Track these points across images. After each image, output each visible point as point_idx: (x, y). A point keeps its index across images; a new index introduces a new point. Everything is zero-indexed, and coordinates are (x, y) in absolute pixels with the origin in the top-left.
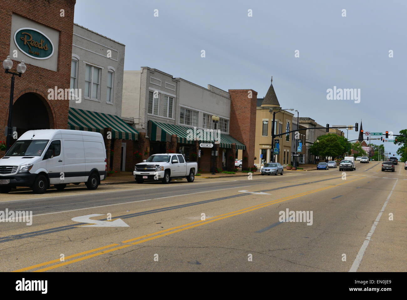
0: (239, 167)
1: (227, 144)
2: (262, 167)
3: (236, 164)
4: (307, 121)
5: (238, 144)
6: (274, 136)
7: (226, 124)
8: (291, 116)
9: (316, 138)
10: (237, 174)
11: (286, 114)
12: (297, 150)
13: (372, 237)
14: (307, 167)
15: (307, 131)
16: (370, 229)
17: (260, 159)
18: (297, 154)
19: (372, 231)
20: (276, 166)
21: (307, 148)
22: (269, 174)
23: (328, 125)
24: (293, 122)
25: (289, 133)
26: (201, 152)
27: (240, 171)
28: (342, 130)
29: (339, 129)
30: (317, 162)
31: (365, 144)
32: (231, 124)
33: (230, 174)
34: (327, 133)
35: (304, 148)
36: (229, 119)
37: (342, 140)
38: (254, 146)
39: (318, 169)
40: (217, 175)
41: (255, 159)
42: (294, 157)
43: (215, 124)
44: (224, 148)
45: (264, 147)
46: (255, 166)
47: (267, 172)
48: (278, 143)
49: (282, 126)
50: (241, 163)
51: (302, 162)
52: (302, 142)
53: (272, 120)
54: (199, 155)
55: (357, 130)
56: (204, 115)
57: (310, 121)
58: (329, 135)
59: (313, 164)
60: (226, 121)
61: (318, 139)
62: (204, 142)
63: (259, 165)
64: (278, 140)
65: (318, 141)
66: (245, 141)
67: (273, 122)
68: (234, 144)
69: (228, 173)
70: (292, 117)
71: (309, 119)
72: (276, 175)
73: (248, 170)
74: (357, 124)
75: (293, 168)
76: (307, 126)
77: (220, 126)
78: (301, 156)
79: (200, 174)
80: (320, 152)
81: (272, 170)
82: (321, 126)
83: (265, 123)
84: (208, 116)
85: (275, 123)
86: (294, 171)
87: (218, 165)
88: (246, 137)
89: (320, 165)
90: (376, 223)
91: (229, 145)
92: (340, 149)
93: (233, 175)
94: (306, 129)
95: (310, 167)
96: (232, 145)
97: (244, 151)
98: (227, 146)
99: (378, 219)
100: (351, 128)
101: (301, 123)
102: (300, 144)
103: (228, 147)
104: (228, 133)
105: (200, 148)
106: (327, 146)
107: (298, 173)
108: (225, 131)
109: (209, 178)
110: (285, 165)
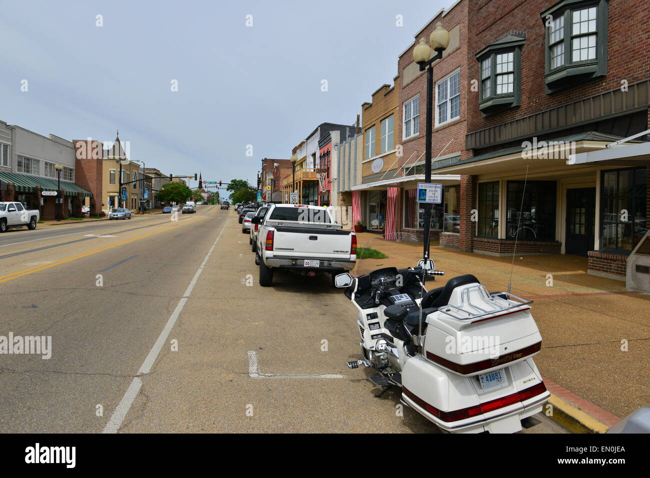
0: (87, 213)
1: (72, 192)
2: (110, 213)
3: (83, 211)
4: (152, 172)
5: (84, 192)
6: (121, 185)
7: (71, 173)
8: (137, 167)
9: (162, 186)
10: (84, 220)
11: (134, 165)
12: (143, 197)
13: (205, 265)
14: (153, 211)
15: (153, 179)
16: (204, 259)
17: (108, 205)
18: (144, 200)
19: (205, 261)
20: (124, 211)
21: (154, 195)
22: (117, 219)
23: (171, 175)
24: (140, 172)
25: (136, 181)
26: (44, 200)
27: (88, 217)
28: (184, 179)
29: (182, 179)
30: (163, 206)
31: (204, 191)
32: (76, 171)
33: (77, 220)
34: (171, 182)
35: (150, 195)
36: (74, 168)
37: (184, 188)
38: (101, 193)
39: (164, 213)
40: (62, 222)
41: (103, 205)
42: (141, 203)
43: (59, 173)
44: (70, 196)
45: (112, 194)
46: (103, 212)
47: (115, 216)
48: (126, 190)
49: (128, 176)
50: (89, 210)
51: (149, 207)
52: (148, 190)
53: (119, 170)
54: (42, 203)
55: (196, 179)
56: (46, 164)
57: (155, 172)
58: (173, 184)
59: (159, 208)
60: (71, 170)
61: (163, 187)
62: (46, 190)
63: (108, 211)
64: (126, 188)
65: (163, 189)
66: (92, 189)
67: (121, 171)
68: (80, 192)
69: (75, 220)
70: (139, 167)
71: (155, 169)
72: (124, 219)
73: (97, 216)
74: (196, 175)
75: (141, 213)
76: (153, 176)
77: (65, 175)
78: (148, 202)
79: (43, 221)
80: (165, 198)
81: (120, 215)
82: (165, 175)
83: (112, 172)
84: (51, 165)
85: (122, 173)
86: (142, 215)
87: (63, 212)
88: (92, 185)
89: (166, 209)
90: (209, 254)
91: (75, 192)
92: (183, 195)
93: (80, 221)
94: (152, 178)
95: (158, 211)
96: (78, 193)
97: (91, 199)
98: (72, 194)
99: (211, 251)
100: (191, 177)
101: (148, 173)
102: (147, 191)
103: (74, 195)
104: (74, 182)
105: (42, 196)
106: (171, 193)
107: (146, 216)
108: (71, 179)
109: (54, 225)
110: (133, 211)
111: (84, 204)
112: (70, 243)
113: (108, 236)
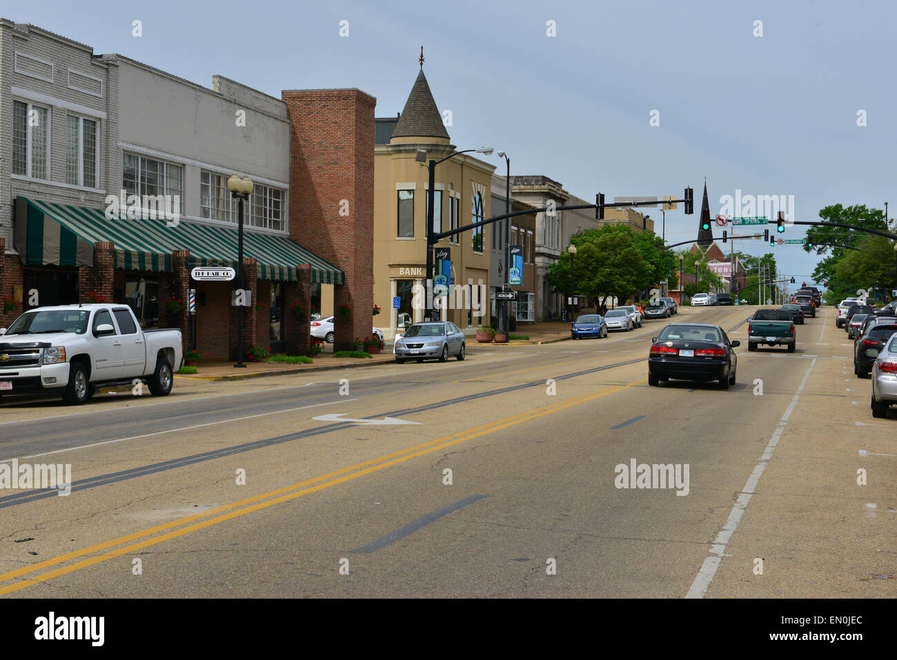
0: (326, 339)
1: (281, 269)
2: (398, 337)
3: (314, 331)
4: (537, 188)
5: (318, 266)
6: (432, 238)
7: (277, 204)
8: (485, 172)
9: (567, 240)
10: (317, 362)
11: (471, 167)
12: (507, 280)
13: (730, 545)
14: (541, 332)
15: (539, 216)
16: (725, 516)
17: (393, 312)
18: (508, 291)
19: (731, 526)
20: (442, 331)
21: (541, 273)
22: (420, 359)
23: (601, 198)
24: (495, 190)
25: (482, 224)
26: (196, 295)
27: (327, 354)
28: (644, 211)
29: (638, 210)
30: (572, 313)
31: (717, 255)
32: (293, 202)
33: (295, 362)
34: (601, 224)
35: (529, 272)
36: (286, 186)
37: (648, 245)
38: (371, 270)
39: (576, 336)
40: (252, 369)
41: (376, 311)
42: (499, 301)
43: (241, 204)
44: (273, 281)
45: (403, 273)
46: (375, 334)
47: (414, 351)
48: (448, 258)
49: (457, 205)
50: (330, 327)
51: (525, 315)
52: (522, 254)
53: (427, 187)
54: (191, 305)
55: (689, 210)
56: (205, 175)
57: (545, 188)
58: (608, 229)
59: (560, 320)
60: (277, 193)
61: (573, 242)
62: (204, 263)
63: (390, 331)
64: (447, 250)
65: (573, 249)
66: (341, 255)
67: (431, 191)
68: (305, 267)
69: (289, 362)
70: (490, 174)
71: (545, 180)
72: (442, 360)
73: (355, 349)
74: (689, 193)
75: (499, 337)
76: (536, 203)
77: (259, 211)
78: (522, 297)
79: (192, 368)
80: (582, 284)
81: (428, 344)
82: (583, 201)
83: (405, 196)
84: (219, 178)
85: (437, 196)
86: (500, 346)
87: (254, 335)
88: (342, 243)
89: (583, 323)
90: (744, 499)
91: (289, 269)
92: (642, 272)
93: (303, 366)
94: (534, 212)
95: (551, 331)
96: (299, 272)
97: (338, 289)
98: (281, 273)
99: (751, 485)
100: (671, 203)
101: (520, 194)
102: (517, 260)
103: (286, 278)
104: (285, 232)
105: (193, 283)
106: (601, 263)
107: (515, 350)
108: (276, 225)
109: (226, 379)
110: (471, 330)
111: (317, 309)
112: (269, 442)
113: (389, 421)
